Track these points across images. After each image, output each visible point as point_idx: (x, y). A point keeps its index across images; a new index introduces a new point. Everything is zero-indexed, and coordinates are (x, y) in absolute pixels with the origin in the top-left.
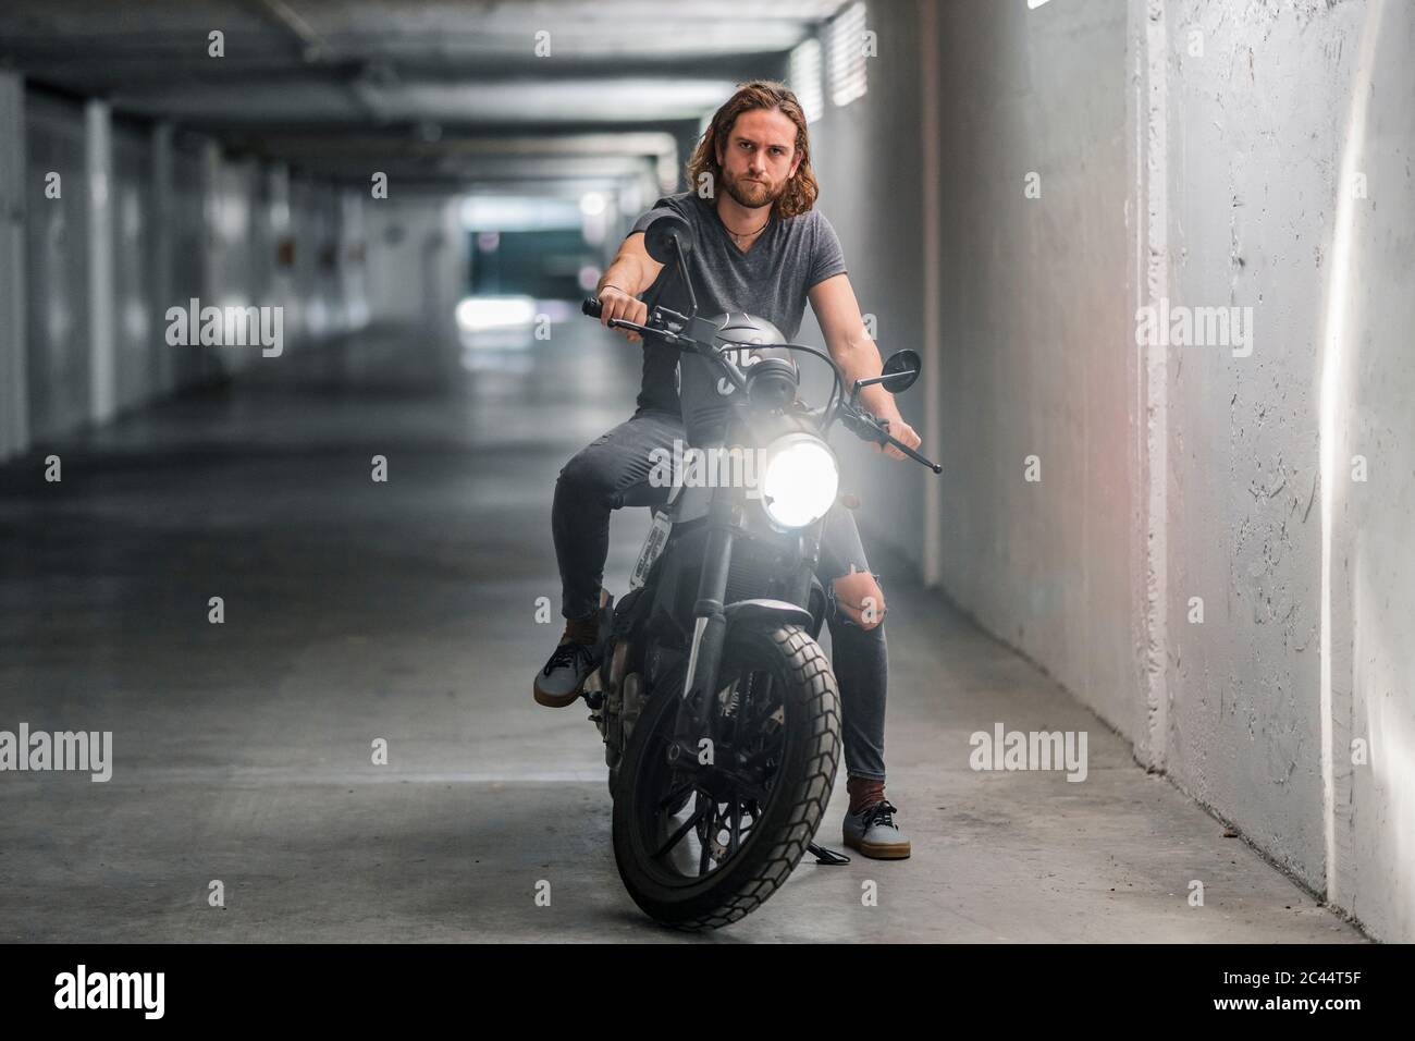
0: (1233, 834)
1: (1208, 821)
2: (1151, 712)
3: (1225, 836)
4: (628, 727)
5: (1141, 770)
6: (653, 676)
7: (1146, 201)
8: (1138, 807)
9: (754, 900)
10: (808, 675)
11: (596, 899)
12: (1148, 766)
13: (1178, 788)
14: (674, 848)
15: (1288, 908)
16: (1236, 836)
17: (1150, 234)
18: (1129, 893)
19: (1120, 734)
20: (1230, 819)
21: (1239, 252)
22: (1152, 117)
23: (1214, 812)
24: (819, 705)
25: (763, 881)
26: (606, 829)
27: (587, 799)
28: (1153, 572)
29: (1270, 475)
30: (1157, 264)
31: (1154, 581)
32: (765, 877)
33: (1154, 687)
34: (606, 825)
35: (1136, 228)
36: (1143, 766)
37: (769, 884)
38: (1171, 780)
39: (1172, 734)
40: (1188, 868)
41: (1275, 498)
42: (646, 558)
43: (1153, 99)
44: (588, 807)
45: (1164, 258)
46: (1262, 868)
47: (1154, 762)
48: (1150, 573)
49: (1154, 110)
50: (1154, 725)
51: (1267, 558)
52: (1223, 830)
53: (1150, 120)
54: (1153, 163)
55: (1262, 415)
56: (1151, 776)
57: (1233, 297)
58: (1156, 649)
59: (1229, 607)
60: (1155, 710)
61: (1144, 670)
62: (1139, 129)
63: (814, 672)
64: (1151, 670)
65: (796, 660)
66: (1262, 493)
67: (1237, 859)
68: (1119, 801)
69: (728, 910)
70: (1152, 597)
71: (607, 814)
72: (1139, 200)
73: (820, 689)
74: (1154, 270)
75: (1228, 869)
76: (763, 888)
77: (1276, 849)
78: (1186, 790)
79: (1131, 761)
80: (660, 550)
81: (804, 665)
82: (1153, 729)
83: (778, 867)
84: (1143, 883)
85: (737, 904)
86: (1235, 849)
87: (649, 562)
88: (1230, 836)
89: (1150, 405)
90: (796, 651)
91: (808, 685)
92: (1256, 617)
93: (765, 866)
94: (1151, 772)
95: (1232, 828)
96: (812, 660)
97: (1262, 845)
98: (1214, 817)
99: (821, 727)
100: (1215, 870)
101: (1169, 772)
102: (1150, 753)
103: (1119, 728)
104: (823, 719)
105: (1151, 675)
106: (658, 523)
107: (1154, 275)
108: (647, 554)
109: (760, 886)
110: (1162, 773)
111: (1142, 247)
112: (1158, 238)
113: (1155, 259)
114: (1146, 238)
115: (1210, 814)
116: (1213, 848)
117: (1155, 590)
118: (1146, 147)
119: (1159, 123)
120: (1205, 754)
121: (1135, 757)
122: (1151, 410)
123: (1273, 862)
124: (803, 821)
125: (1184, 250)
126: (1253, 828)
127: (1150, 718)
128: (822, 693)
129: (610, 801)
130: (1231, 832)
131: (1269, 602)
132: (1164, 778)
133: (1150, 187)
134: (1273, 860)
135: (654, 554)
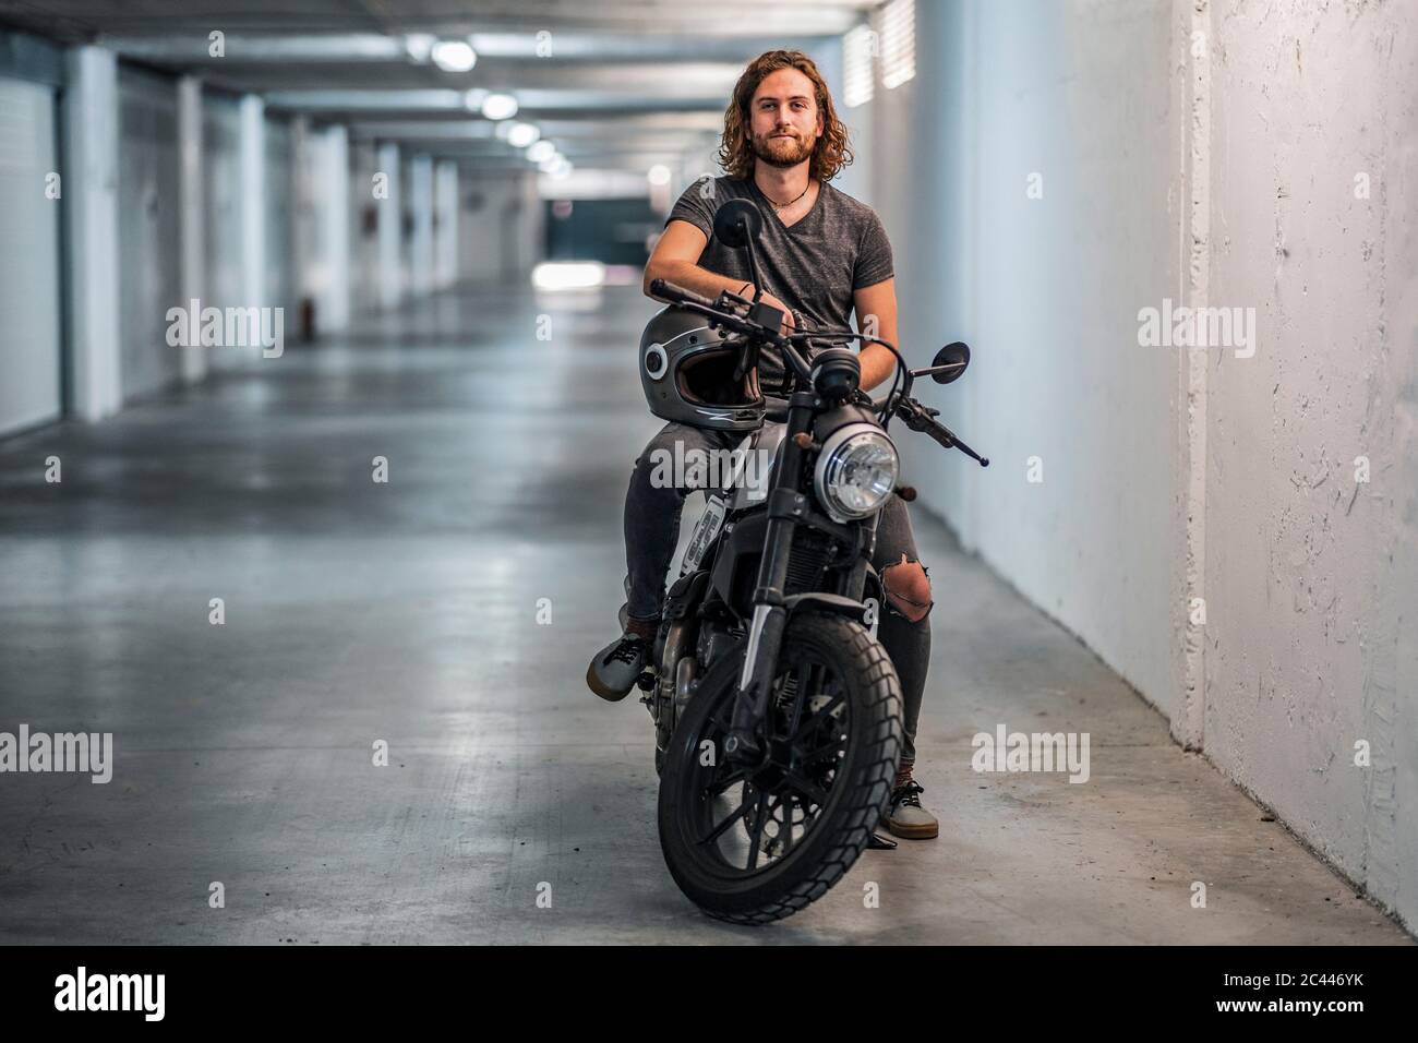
0: (1271, 818)
1: (1245, 803)
2: (1188, 692)
3: (1262, 820)
4: (681, 709)
5: (1177, 747)
6: (707, 662)
7: (1189, 190)
8: (1176, 787)
9: (806, 899)
10: (873, 677)
11: (639, 886)
12: (1185, 744)
13: (1214, 767)
14: (722, 836)
15: (1328, 900)
16: (1272, 820)
17: (1193, 222)
18: (1170, 882)
19: (1156, 710)
20: (1267, 802)
21: (1284, 243)
22: (1196, 107)
23: (1251, 794)
24: (883, 710)
25: (817, 883)
26: (652, 809)
27: (634, 776)
28: (1192, 555)
29: (1312, 466)
30: (1199, 252)
31: (1192, 564)
32: (820, 878)
33: (1192, 667)
34: (652, 804)
35: (1179, 216)
36: (1179, 744)
37: (822, 885)
38: (1207, 759)
39: (1208, 713)
40: (1225, 855)
41: (1317, 489)
42: (699, 542)
43: (1198, 89)
44: (634, 785)
45: (1206, 247)
46: (1301, 856)
47: (1191, 740)
48: (1189, 556)
49: (1198, 100)
50: (1191, 704)
51: (1308, 548)
52: (1260, 814)
53: (1195, 110)
54: (1197, 152)
55: (1305, 406)
56: (1187, 754)
57: (1276, 287)
58: (1194, 630)
59: (1269, 594)
60: (1193, 689)
61: (1182, 650)
62: (1183, 118)
63: (879, 675)
64: (1189, 651)
65: (862, 662)
66: (1305, 483)
67: (1274, 845)
68: (1158, 781)
69: (778, 907)
70: (1191, 579)
71: (653, 792)
72: (1182, 189)
73: (885, 693)
74: (1196, 258)
75: (1266, 857)
76: (815, 890)
77: (1314, 836)
78: (1222, 771)
79: (1167, 737)
80: (714, 534)
81: (869, 668)
82: (1190, 709)
83: (833, 870)
84: (1183, 871)
85: (789, 903)
86: (1272, 834)
87: (702, 545)
88: (1267, 820)
89: (1191, 392)
90: (862, 652)
91: (873, 689)
92: (1296, 606)
93: (821, 868)
94: (1187, 750)
95: (1269, 811)
96: (878, 662)
97: (1299, 831)
98: (1252, 799)
99: (885, 733)
100: (1254, 857)
101: (1205, 751)
102: (1188, 731)
103: (1156, 704)
104: (886, 725)
105: (1189, 655)
106: (712, 507)
107: (1196, 263)
108: (700, 537)
109: (813, 887)
110: (1199, 751)
111: (1185, 235)
112: (1200, 227)
113: (1198, 247)
114: (1189, 225)
115: (1246, 795)
116: (1251, 833)
117: (1195, 572)
118: (1190, 136)
119: (1203, 112)
120: (1242, 736)
121: (1171, 735)
122: (1192, 396)
123: (1310, 849)
124: (862, 826)
125: (1227, 239)
126: (1290, 813)
127: (1188, 697)
128: (887, 698)
129: (657, 780)
130: (1268, 816)
131: (1310, 591)
132: (1201, 756)
133: (1194, 176)
134: (1311, 847)
135: (708, 537)
